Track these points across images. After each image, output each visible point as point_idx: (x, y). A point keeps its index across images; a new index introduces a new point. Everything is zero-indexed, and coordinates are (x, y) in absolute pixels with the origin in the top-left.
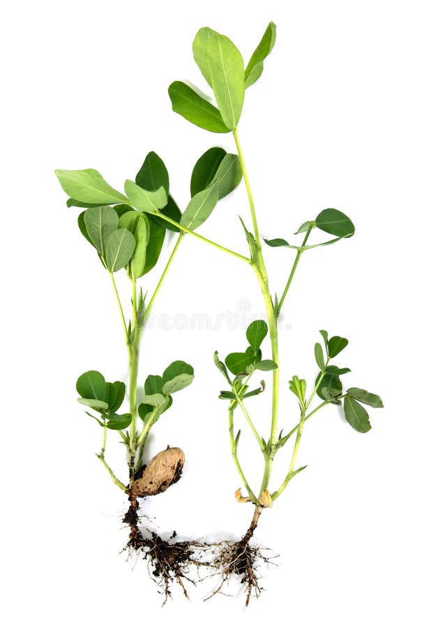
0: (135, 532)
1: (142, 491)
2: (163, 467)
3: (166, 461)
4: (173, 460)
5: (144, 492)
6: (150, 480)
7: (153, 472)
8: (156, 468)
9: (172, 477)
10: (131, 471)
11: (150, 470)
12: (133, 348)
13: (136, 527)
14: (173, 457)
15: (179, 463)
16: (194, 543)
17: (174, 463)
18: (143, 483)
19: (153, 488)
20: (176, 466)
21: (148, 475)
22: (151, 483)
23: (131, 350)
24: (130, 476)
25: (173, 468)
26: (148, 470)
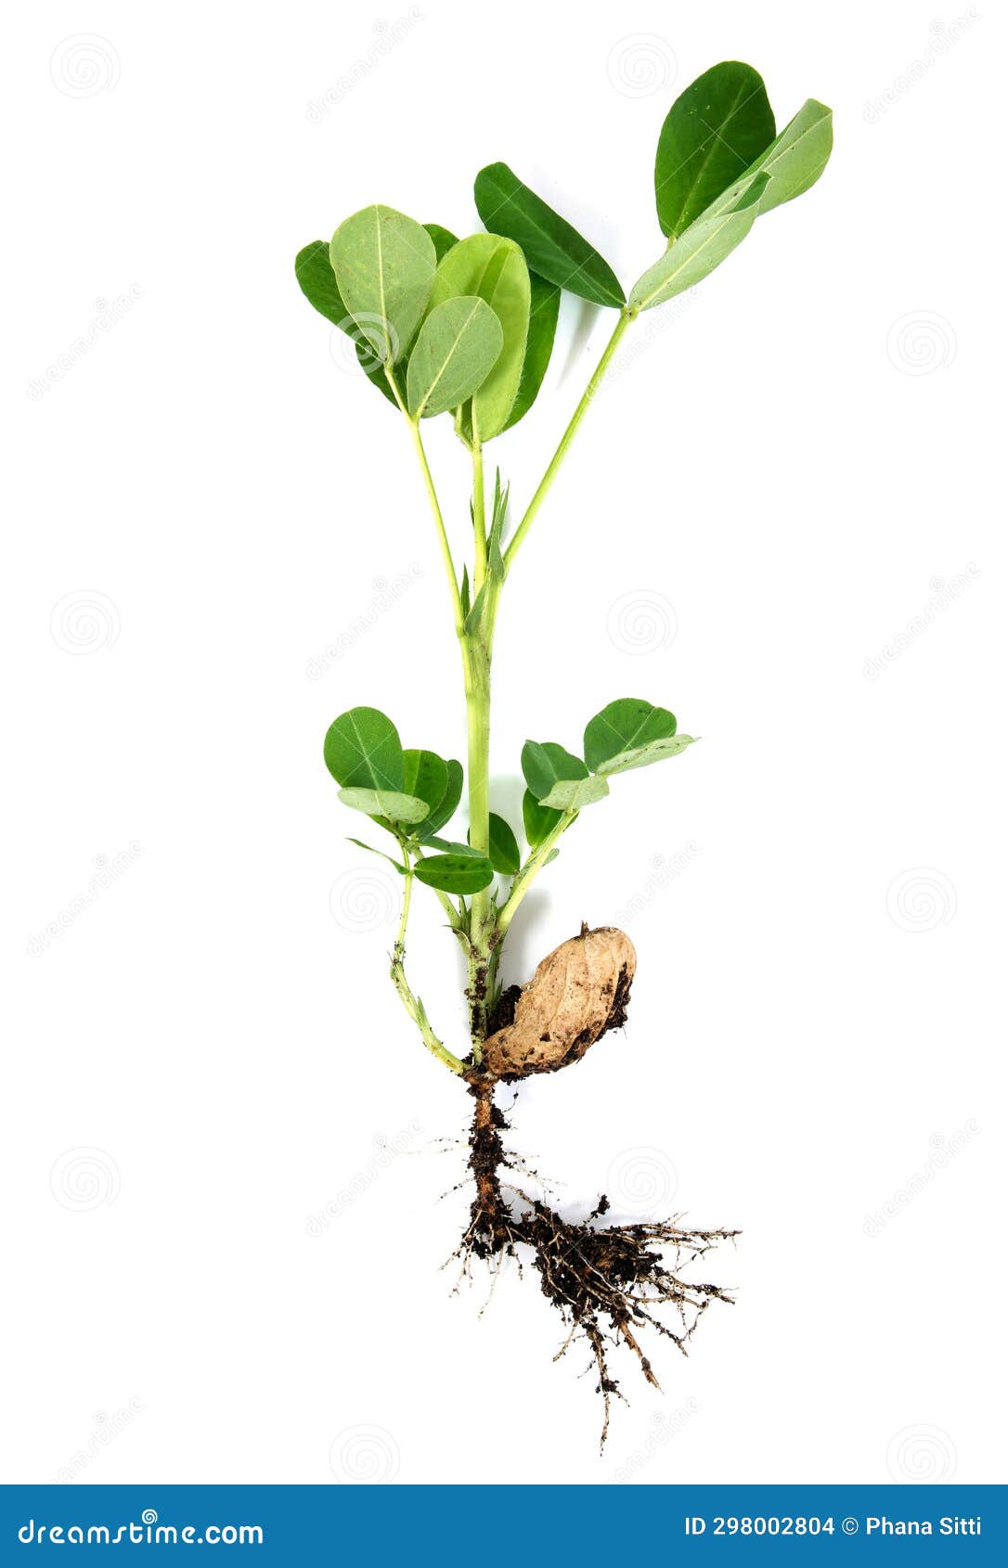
0: (490, 1197)
1: (519, 1063)
2: (578, 990)
3: (586, 972)
4: (602, 965)
5: (525, 1066)
6: (541, 1031)
7: (549, 1005)
8: (556, 993)
9: (606, 1015)
10: (476, 1011)
11: (538, 1001)
12: (477, 647)
13: (494, 1181)
14: (606, 957)
15: (622, 974)
16: (662, 1231)
17: (608, 975)
18: (520, 1038)
19: (552, 1051)
20: (615, 983)
21: (533, 1014)
22: (545, 1038)
23: (471, 651)
24: (475, 1027)
25: (607, 990)
26: (531, 1001)
